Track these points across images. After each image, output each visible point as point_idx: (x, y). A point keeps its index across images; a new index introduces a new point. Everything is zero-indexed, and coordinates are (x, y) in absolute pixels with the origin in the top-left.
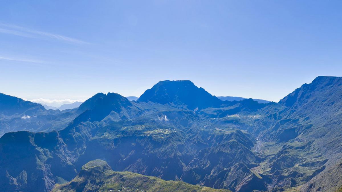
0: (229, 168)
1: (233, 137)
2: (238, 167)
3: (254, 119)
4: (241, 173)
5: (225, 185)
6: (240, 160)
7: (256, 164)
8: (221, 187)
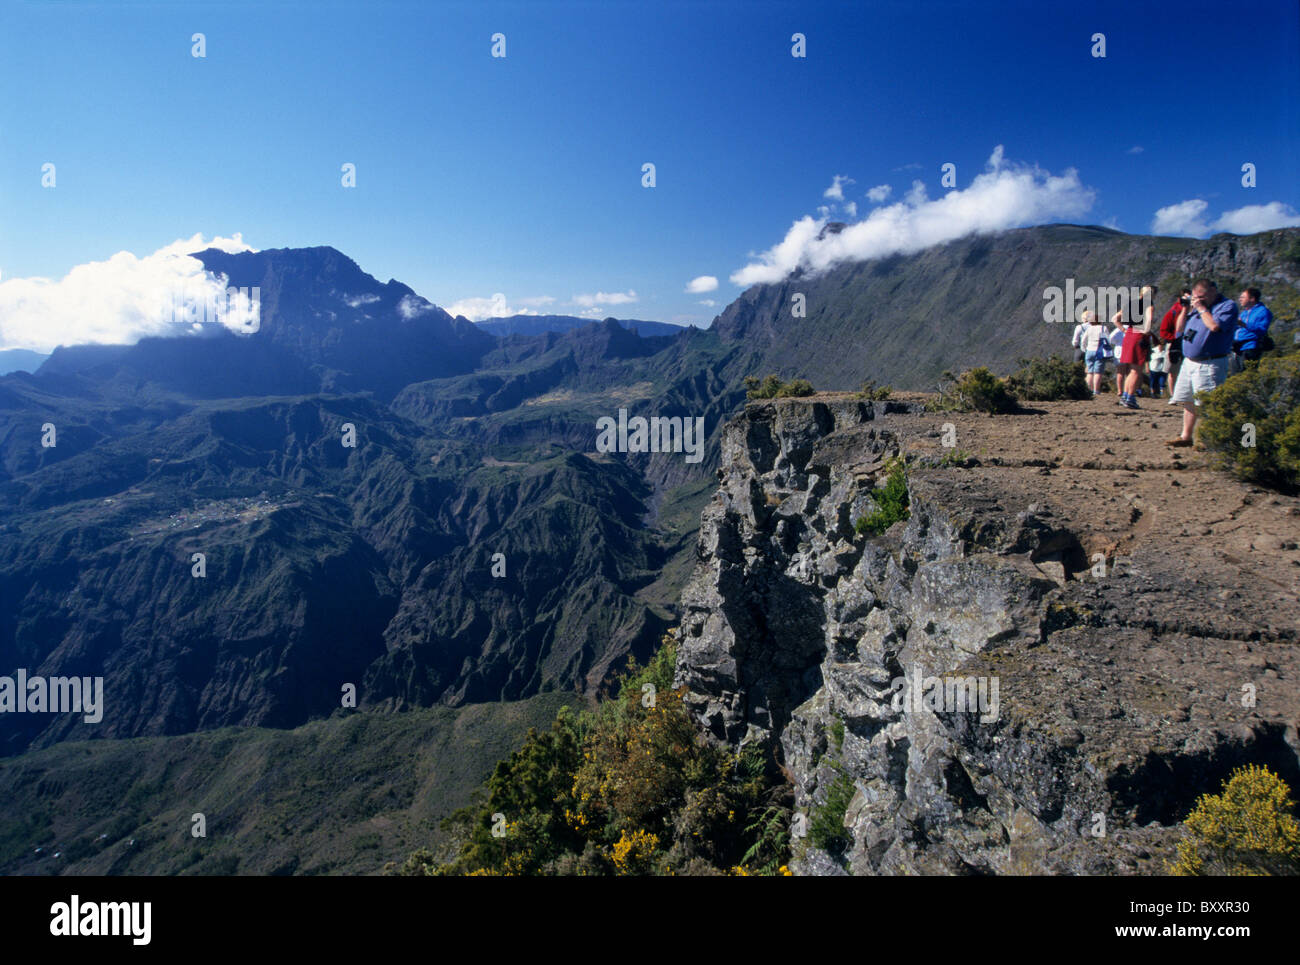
0: (554, 612)
1: (555, 485)
2: (590, 597)
3: (629, 401)
4: (603, 616)
5: (545, 680)
6: (594, 569)
7: (650, 573)
8: (533, 691)
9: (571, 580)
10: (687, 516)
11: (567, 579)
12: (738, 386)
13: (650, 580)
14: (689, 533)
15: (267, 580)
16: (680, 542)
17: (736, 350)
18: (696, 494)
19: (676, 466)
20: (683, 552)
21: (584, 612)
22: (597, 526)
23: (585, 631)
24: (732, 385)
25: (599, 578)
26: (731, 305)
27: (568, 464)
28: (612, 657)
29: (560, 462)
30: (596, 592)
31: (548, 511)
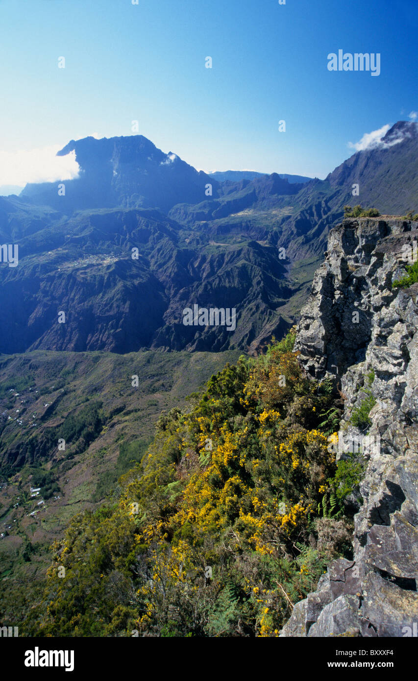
1: (242, 255)
2: (254, 309)
3: (280, 216)
4: (260, 319)
5: (231, 345)
6: (257, 297)
7: (284, 300)
8: (226, 348)
9: (246, 301)
10: (305, 274)
11: (244, 300)
12: (337, 211)
13: (283, 304)
14: (304, 283)
15: (113, 291)
16: (299, 287)
17: (338, 192)
18: (309, 264)
19: (301, 250)
20: (300, 291)
21: (251, 316)
22: (260, 276)
23: (251, 324)
24: (334, 209)
25: (259, 301)
26: (338, 167)
27: (248, 246)
28: (262, 338)
29: (245, 245)
30: (258, 307)
31: (237, 268)
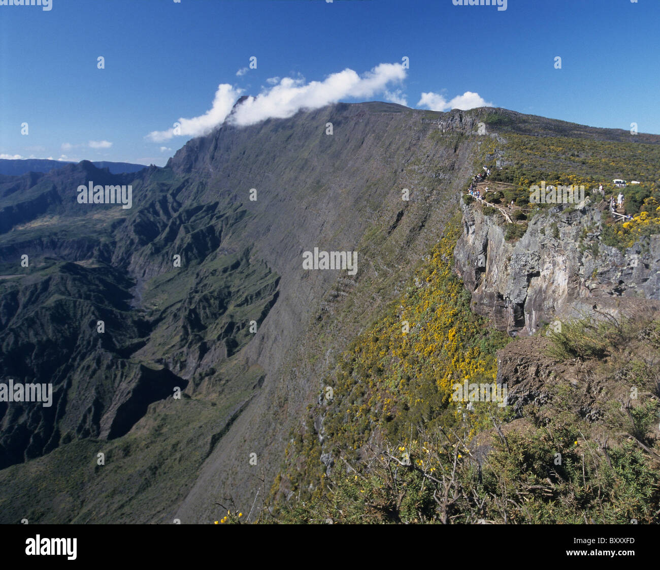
0: (64, 383)
1: (52, 288)
2: (94, 366)
3: (109, 220)
4: (107, 377)
5: (64, 434)
6: (95, 345)
7: (141, 340)
8: (55, 445)
9: (76, 356)
10: (165, 296)
11: (72, 356)
12: (191, 205)
13: (142, 345)
14: (167, 308)
16: (161, 316)
17: (187, 181)
18: (169, 281)
19: (151, 263)
20: (164, 321)
21: (91, 377)
22: (93, 313)
23: (93, 391)
24: (187, 204)
25: (100, 350)
26: (180, 150)
27: (61, 271)
28: (119, 405)
29: (55, 271)
30: (99, 361)
31: (48, 309)
